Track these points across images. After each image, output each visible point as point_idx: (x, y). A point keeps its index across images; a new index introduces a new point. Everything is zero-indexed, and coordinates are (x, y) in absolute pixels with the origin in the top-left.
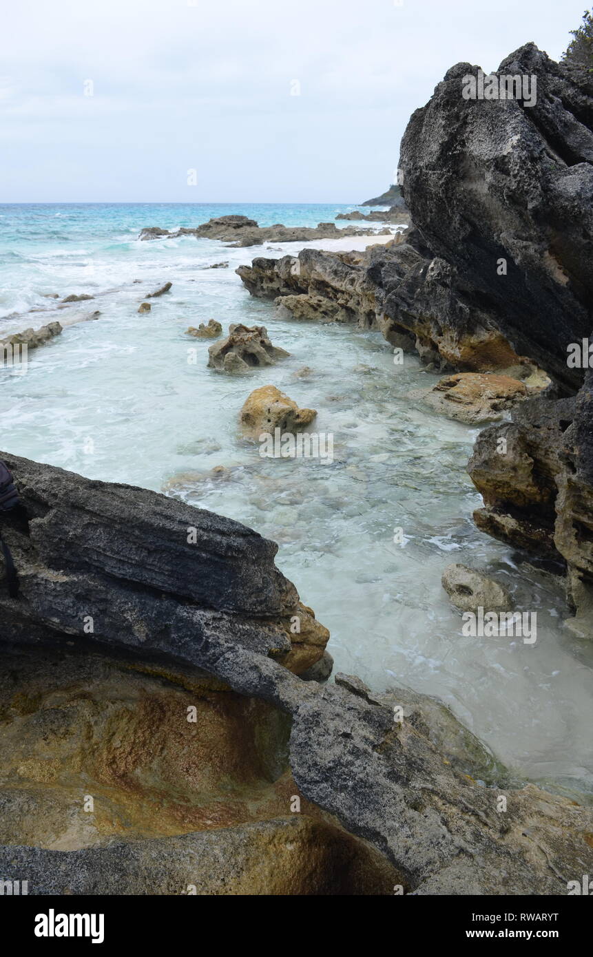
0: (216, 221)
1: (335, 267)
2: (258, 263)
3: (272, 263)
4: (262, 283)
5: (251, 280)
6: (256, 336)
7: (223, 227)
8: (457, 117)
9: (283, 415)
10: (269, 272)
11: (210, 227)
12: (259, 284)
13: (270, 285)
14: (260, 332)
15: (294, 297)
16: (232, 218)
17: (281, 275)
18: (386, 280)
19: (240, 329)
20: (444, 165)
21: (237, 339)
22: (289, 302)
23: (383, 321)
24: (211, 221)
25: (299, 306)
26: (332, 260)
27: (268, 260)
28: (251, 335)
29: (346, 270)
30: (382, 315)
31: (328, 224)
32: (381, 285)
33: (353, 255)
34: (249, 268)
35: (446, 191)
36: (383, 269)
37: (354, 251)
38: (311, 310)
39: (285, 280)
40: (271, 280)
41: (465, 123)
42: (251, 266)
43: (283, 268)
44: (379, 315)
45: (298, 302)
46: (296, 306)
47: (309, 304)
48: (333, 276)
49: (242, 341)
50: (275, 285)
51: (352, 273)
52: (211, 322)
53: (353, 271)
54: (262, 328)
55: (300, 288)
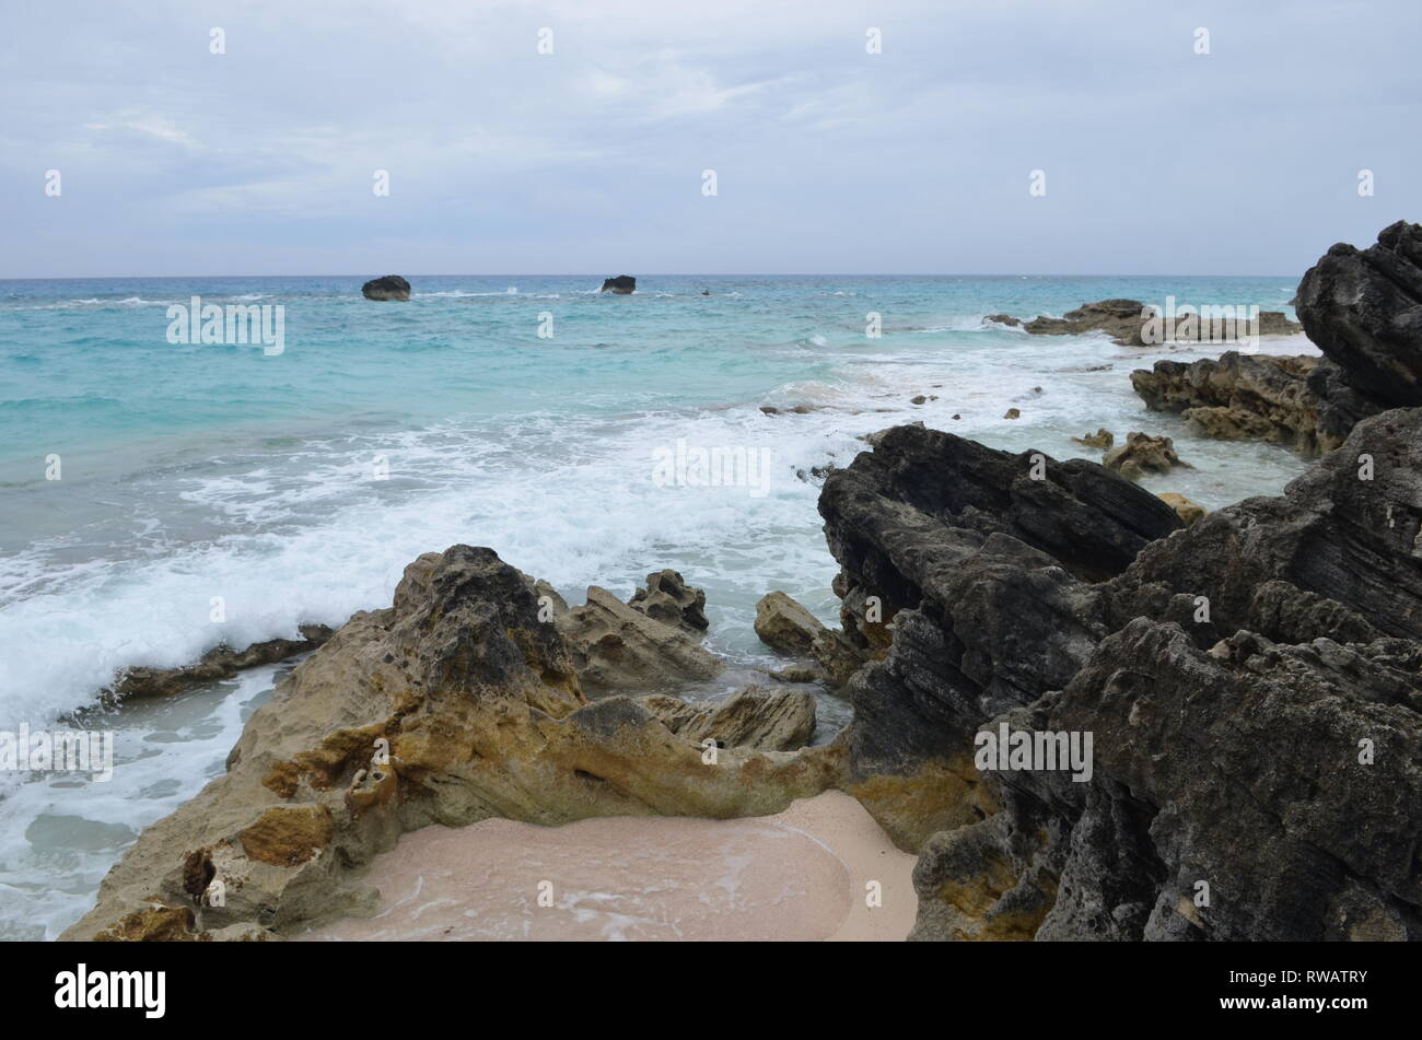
0: (1091, 307)
1: (1269, 374)
2: (1163, 367)
3: (1182, 367)
4: (1165, 391)
5: (1151, 389)
6: (1160, 446)
7: (1102, 316)
9: (1190, 514)
10: (1176, 379)
11: (1082, 315)
12: (1160, 393)
13: (1176, 395)
14: (1165, 443)
15: (1209, 409)
16: (1117, 303)
17: (1194, 384)
18: (1332, 390)
19: (1141, 438)
21: (1138, 448)
22: (1203, 415)
23: (1325, 440)
24: (1084, 306)
25: (1216, 421)
26: (1265, 366)
27: (1177, 364)
28: (1154, 445)
29: (1283, 379)
30: (1325, 433)
32: (1325, 397)
33: (1301, 361)
34: (1148, 373)
36: (1329, 378)
37: (1302, 356)
38: (1231, 426)
39: (1198, 390)
40: (1178, 389)
42: (1151, 369)
43: (1197, 374)
44: (1321, 431)
45: (1215, 415)
46: (1211, 421)
47: (1230, 419)
48: (1265, 386)
49: (1143, 449)
50: (1183, 395)
51: (1291, 383)
52: (1101, 432)
53: (1294, 381)
54: (1167, 439)
55: (1218, 400)
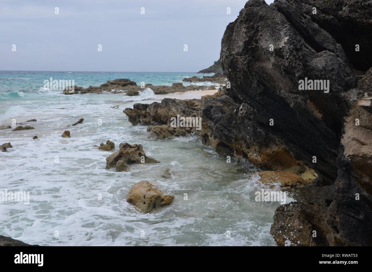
0: (111, 82)
1: (183, 109)
2: (137, 107)
3: (146, 106)
4: (139, 118)
5: (133, 117)
6: (136, 150)
7: (116, 86)
8: (253, 28)
9: (153, 199)
10: (143, 112)
11: (108, 85)
12: (137, 119)
13: (144, 119)
14: (139, 148)
15: (159, 126)
16: (121, 80)
17: (151, 114)
18: (214, 116)
19: (126, 146)
20: (247, 53)
21: (124, 152)
22: (156, 129)
23: (213, 140)
24: (109, 82)
25: (162, 132)
26: (182, 105)
27: (143, 105)
28: (133, 149)
29: (190, 110)
30: (213, 137)
31: (179, 84)
32: (211, 119)
33: (194, 102)
34: (131, 109)
35: (248, 67)
36: (212, 110)
37: (194, 99)
38: (169, 134)
39: (153, 117)
40: (145, 116)
41: (257, 31)
42: (133, 108)
43: (152, 109)
44: (211, 136)
45: (162, 129)
46: (160, 132)
47: (168, 130)
48: (182, 114)
49: (127, 153)
50: (147, 119)
51: (193, 112)
52: (108, 142)
53: (194, 111)
54: (140, 145)
55: (162, 121)
